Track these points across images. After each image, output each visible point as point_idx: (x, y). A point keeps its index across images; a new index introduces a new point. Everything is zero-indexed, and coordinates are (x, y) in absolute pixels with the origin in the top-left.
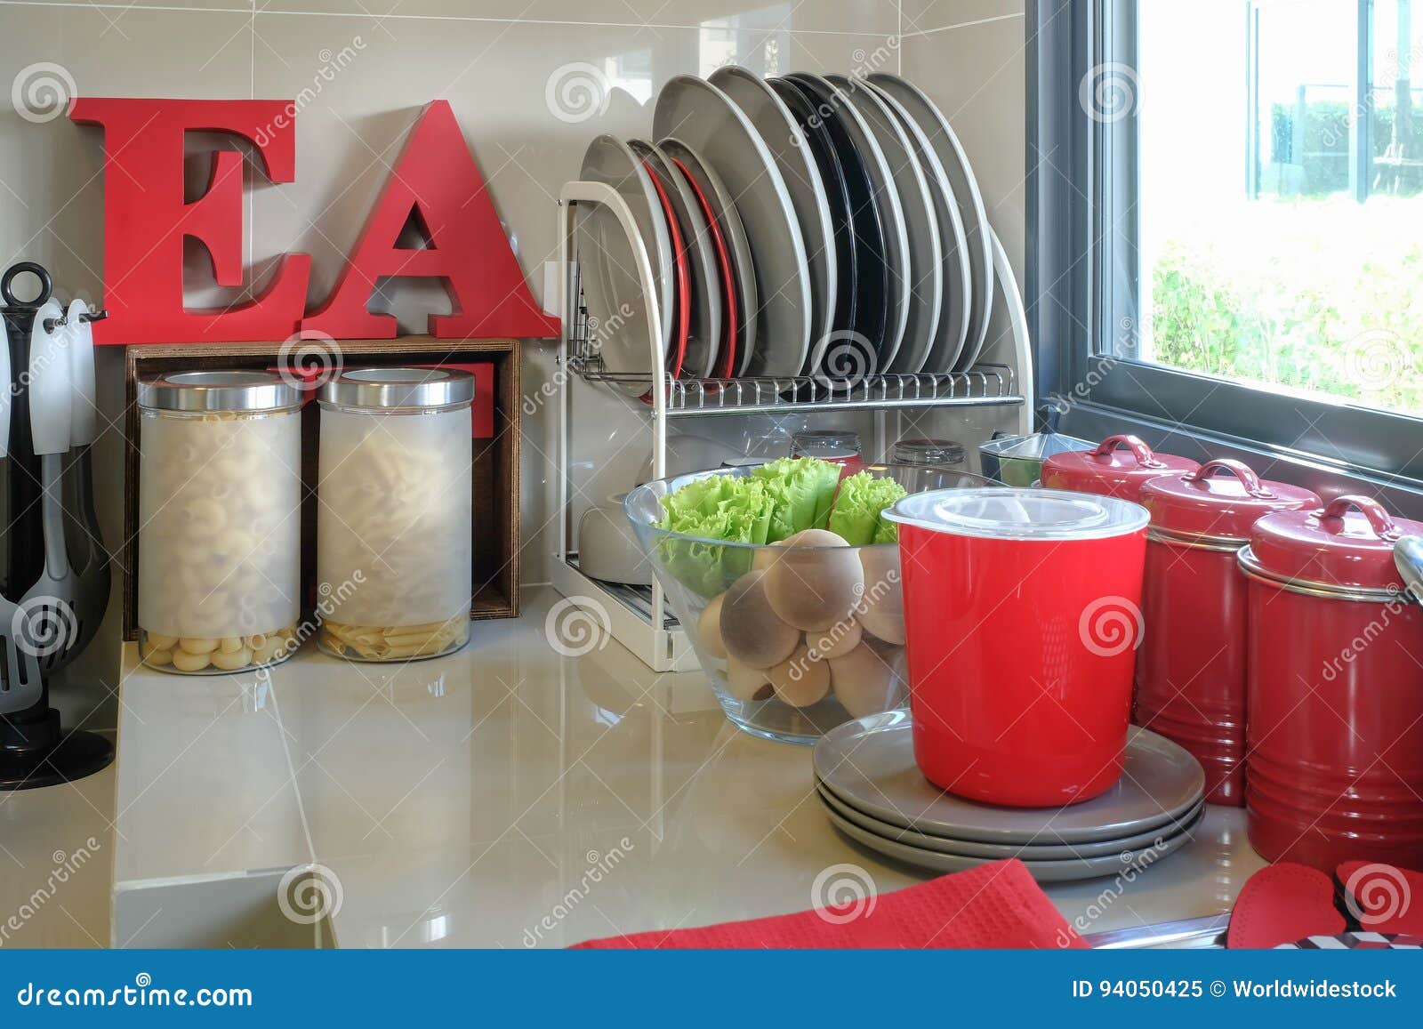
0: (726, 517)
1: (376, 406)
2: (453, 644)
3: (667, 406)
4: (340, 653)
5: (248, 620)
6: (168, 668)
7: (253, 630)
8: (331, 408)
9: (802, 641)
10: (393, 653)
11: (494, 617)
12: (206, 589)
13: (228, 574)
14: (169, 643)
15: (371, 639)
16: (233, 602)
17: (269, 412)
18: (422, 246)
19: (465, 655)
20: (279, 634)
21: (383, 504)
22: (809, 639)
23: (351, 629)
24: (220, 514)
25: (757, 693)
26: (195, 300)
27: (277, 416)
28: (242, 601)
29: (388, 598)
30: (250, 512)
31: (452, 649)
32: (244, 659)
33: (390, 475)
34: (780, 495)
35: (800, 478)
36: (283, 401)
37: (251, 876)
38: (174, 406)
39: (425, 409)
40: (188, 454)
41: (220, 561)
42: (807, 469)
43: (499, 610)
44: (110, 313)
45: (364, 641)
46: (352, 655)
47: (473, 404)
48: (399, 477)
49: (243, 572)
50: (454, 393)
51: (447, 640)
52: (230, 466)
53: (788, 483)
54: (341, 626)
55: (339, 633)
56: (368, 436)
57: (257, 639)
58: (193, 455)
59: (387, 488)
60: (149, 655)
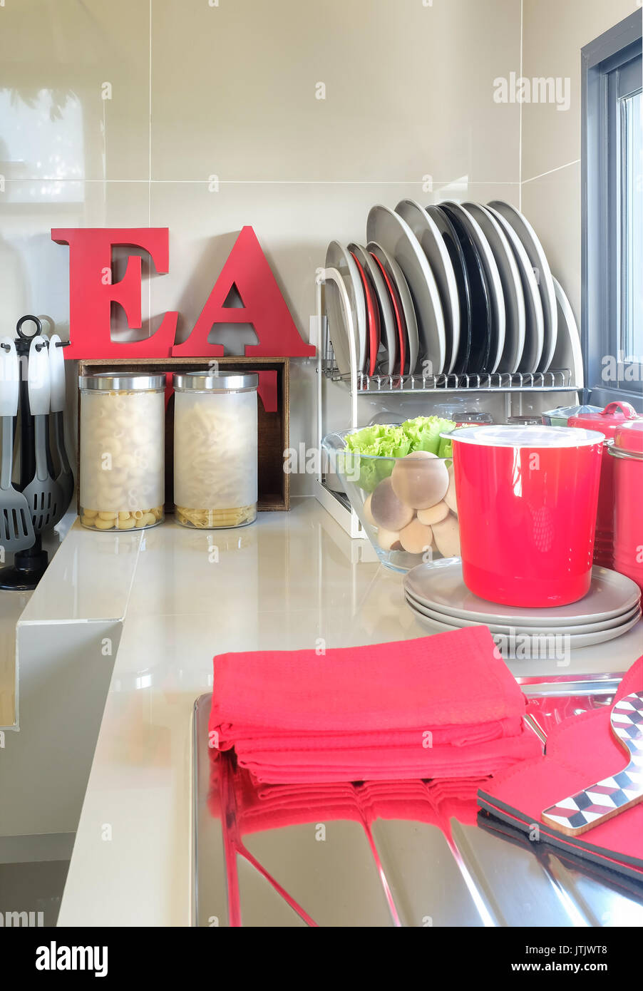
0: (379, 446)
1: (203, 388)
2: (245, 521)
3: (359, 388)
4: (183, 524)
5: (133, 503)
6: (94, 528)
7: (135, 509)
8: (179, 390)
9: (415, 516)
10: (210, 525)
11: (275, 510)
12: (113, 486)
13: (122, 478)
14: (93, 514)
15: (199, 516)
16: (125, 492)
17: (146, 391)
18: (239, 306)
19: (253, 527)
20: (151, 511)
21: (205, 443)
22: (419, 514)
23: (189, 510)
24: (117, 445)
25: (392, 546)
26: (120, 337)
27: (150, 393)
28: (130, 493)
29: (208, 494)
30: (134, 445)
31: (244, 524)
32: (132, 524)
33: (209, 426)
34: (416, 437)
35: (428, 427)
36: (152, 386)
37: (91, 622)
38: (96, 388)
39: (230, 390)
40: (101, 413)
41: (118, 470)
42: (432, 423)
43: (277, 507)
44: (72, 342)
45: (195, 517)
46: (190, 525)
47: (257, 389)
48: (213, 428)
49: (130, 477)
50: (245, 383)
51: (242, 519)
52: (122, 419)
53: (420, 430)
54: (184, 509)
55: (183, 512)
56: (197, 406)
57: (138, 513)
58: (104, 413)
59: (207, 434)
60: (84, 521)
